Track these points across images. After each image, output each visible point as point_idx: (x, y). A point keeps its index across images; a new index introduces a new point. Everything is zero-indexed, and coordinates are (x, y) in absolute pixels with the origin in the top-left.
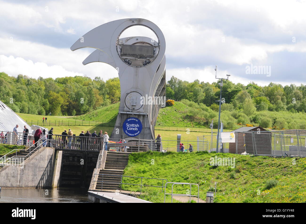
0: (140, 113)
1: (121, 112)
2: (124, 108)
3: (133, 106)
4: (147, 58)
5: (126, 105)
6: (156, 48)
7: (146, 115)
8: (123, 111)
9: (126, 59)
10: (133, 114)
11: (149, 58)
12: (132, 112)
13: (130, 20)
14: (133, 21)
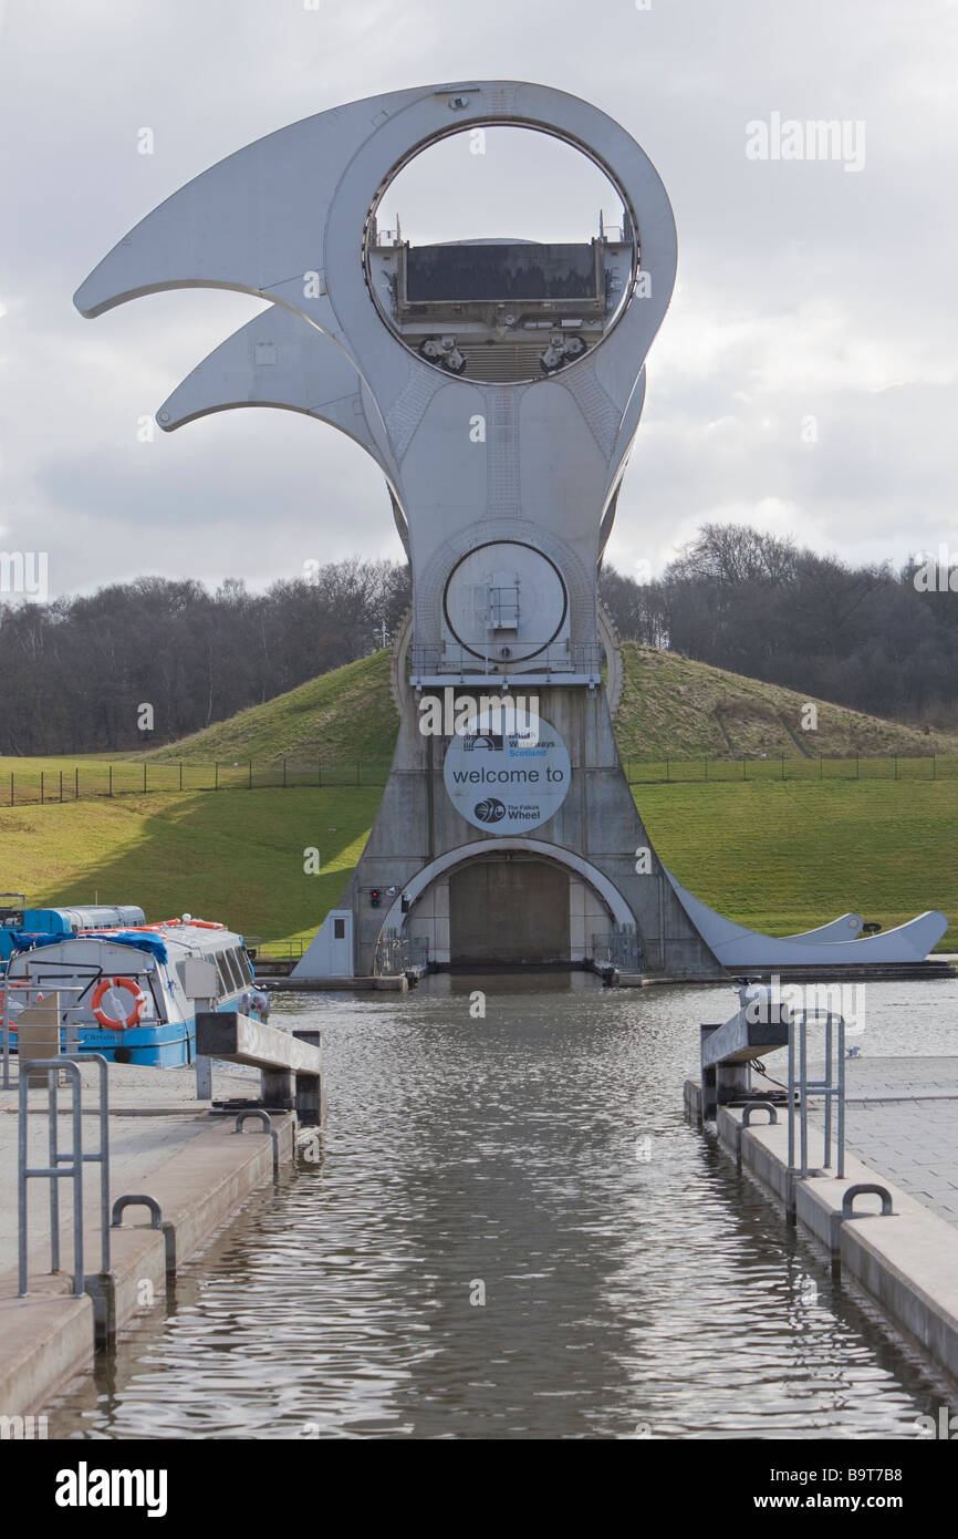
0: (552, 676)
1: (422, 678)
2: (444, 652)
3: (499, 632)
4: (565, 323)
5: (451, 629)
6: (615, 254)
7: (592, 686)
8: (438, 674)
9: (432, 337)
10: (505, 687)
11: (577, 323)
12: (495, 671)
13: (437, 94)
14: (458, 102)
